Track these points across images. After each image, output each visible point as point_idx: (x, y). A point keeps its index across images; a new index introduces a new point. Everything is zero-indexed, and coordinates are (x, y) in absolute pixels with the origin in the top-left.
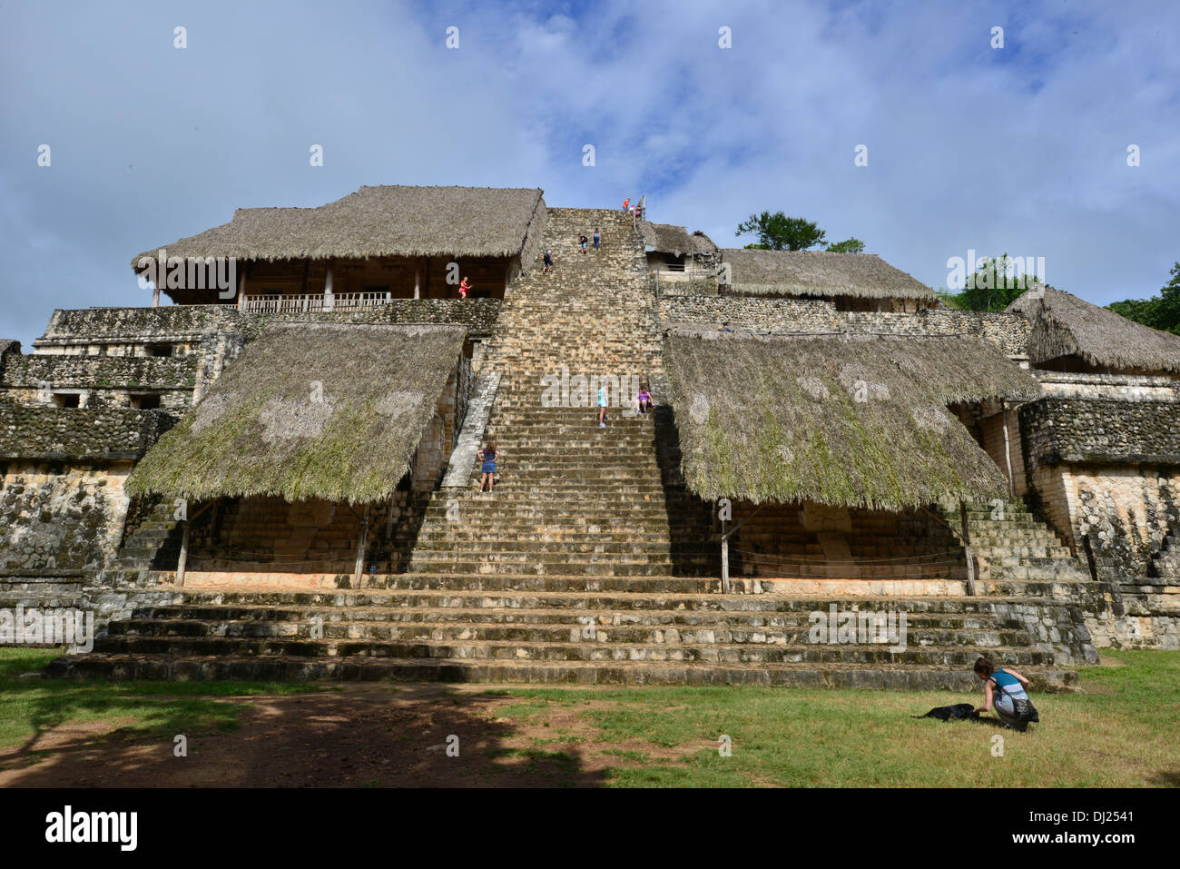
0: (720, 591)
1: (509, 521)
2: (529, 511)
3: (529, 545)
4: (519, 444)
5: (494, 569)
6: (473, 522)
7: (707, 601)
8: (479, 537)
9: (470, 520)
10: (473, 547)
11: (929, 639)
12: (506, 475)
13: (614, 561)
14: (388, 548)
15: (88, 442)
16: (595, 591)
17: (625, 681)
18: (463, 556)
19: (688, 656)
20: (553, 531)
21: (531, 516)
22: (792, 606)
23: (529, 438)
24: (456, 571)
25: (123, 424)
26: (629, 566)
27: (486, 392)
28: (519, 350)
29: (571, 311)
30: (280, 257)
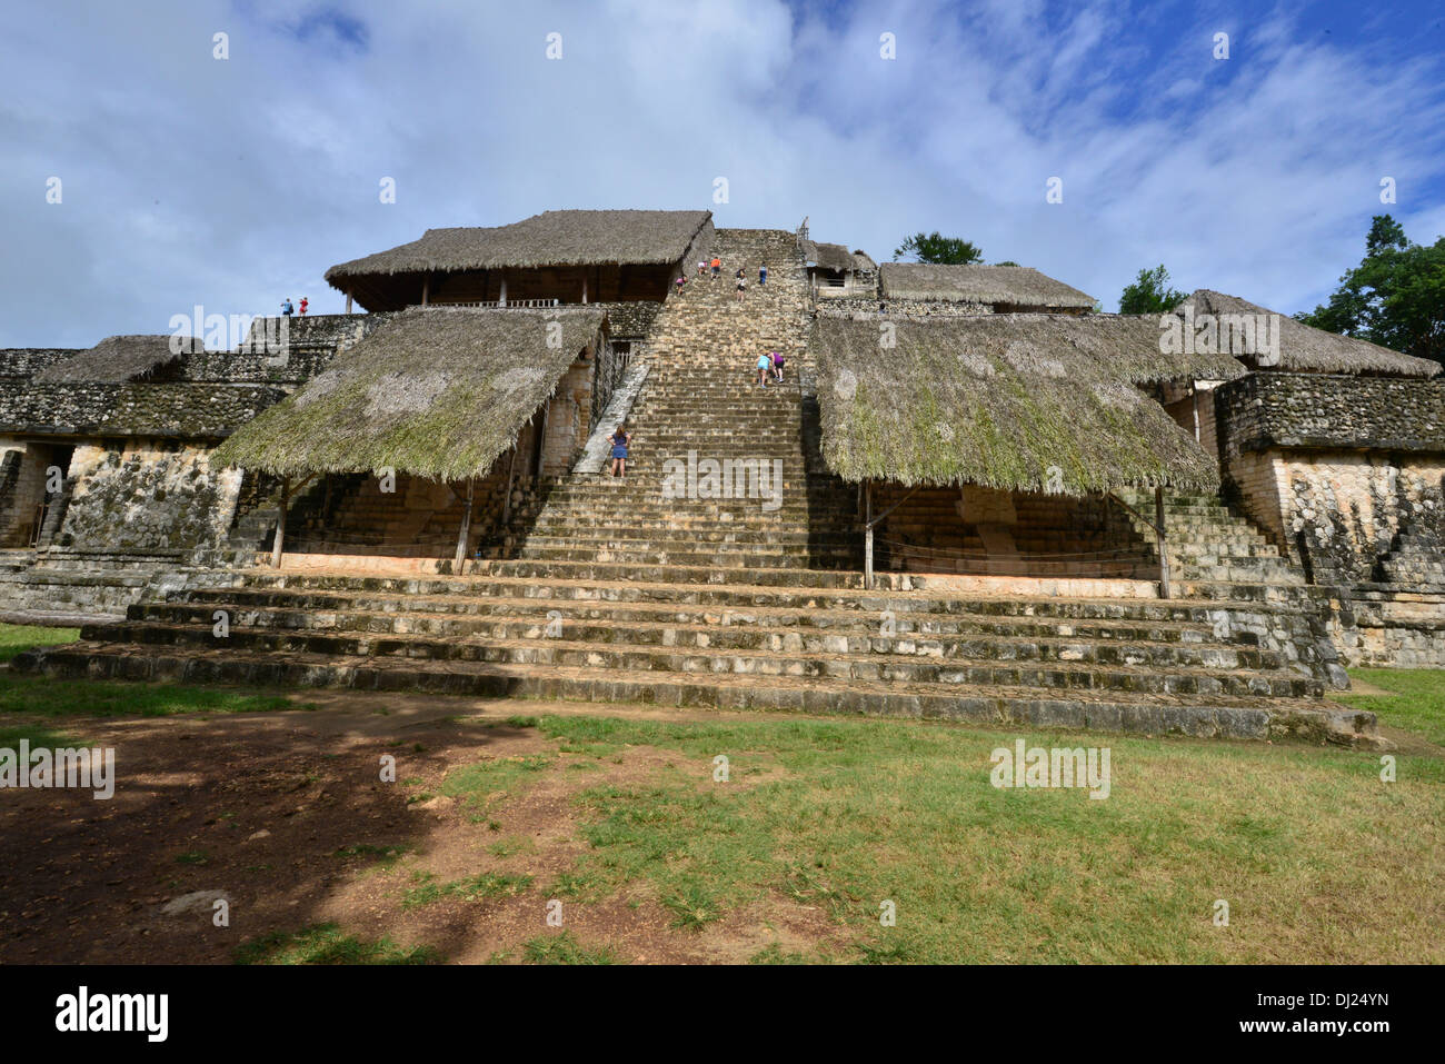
0: (863, 586)
1: (635, 507)
2: (658, 497)
3: (653, 533)
4: (659, 432)
5: (612, 557)
6: (597, 507)
7: (843, 599)
8: (601, 523)
9: (594, 506)
10: (593, 534)
11: (1139, 656)
12: (642, 462)
13: (745, 551)
14: (504, 533)
15: (203, 419)
16: (719, 583)
17: (719, 703)
18: (581, 542)
19: (810, 670)
20: (682, 518)
21: (660, 502)
22: (949, 607)
23: (670, 426)
24: (572, 558)
25: (239, 401)
26: (762, 556)
27: (632, 383)
28: (671, 346)
29: (727, 313)
30: (456, 268)
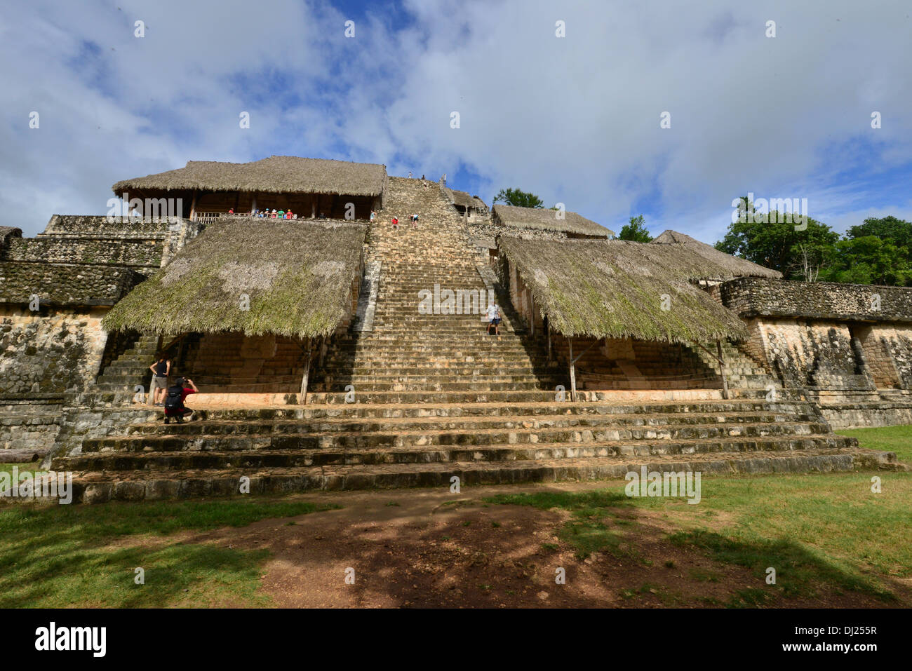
0: (570, 399)
1: (408, 354)
2: (422, 347)
3: (426, 371)
4: (402, 305)
5: (404, 388)
6: (382, 354)
8: (389, 365)
9: (381, 353)
10: (386, 373)
11: (766, 431)
12: (398, 324)
13: (488, 381)
14: (321, 374)
15: (71, 291)
16: (484, 402)
18: (380, 379)
20: (442, 361)
21: (423, 350)
22: (645, 409)
23: (408, 301)
24: (376, 389)
25: (102, 278)
26: (501, 384)
27: (373, 272)
28: (389, 249)
29: (416, 230)
30: (220, 189)
